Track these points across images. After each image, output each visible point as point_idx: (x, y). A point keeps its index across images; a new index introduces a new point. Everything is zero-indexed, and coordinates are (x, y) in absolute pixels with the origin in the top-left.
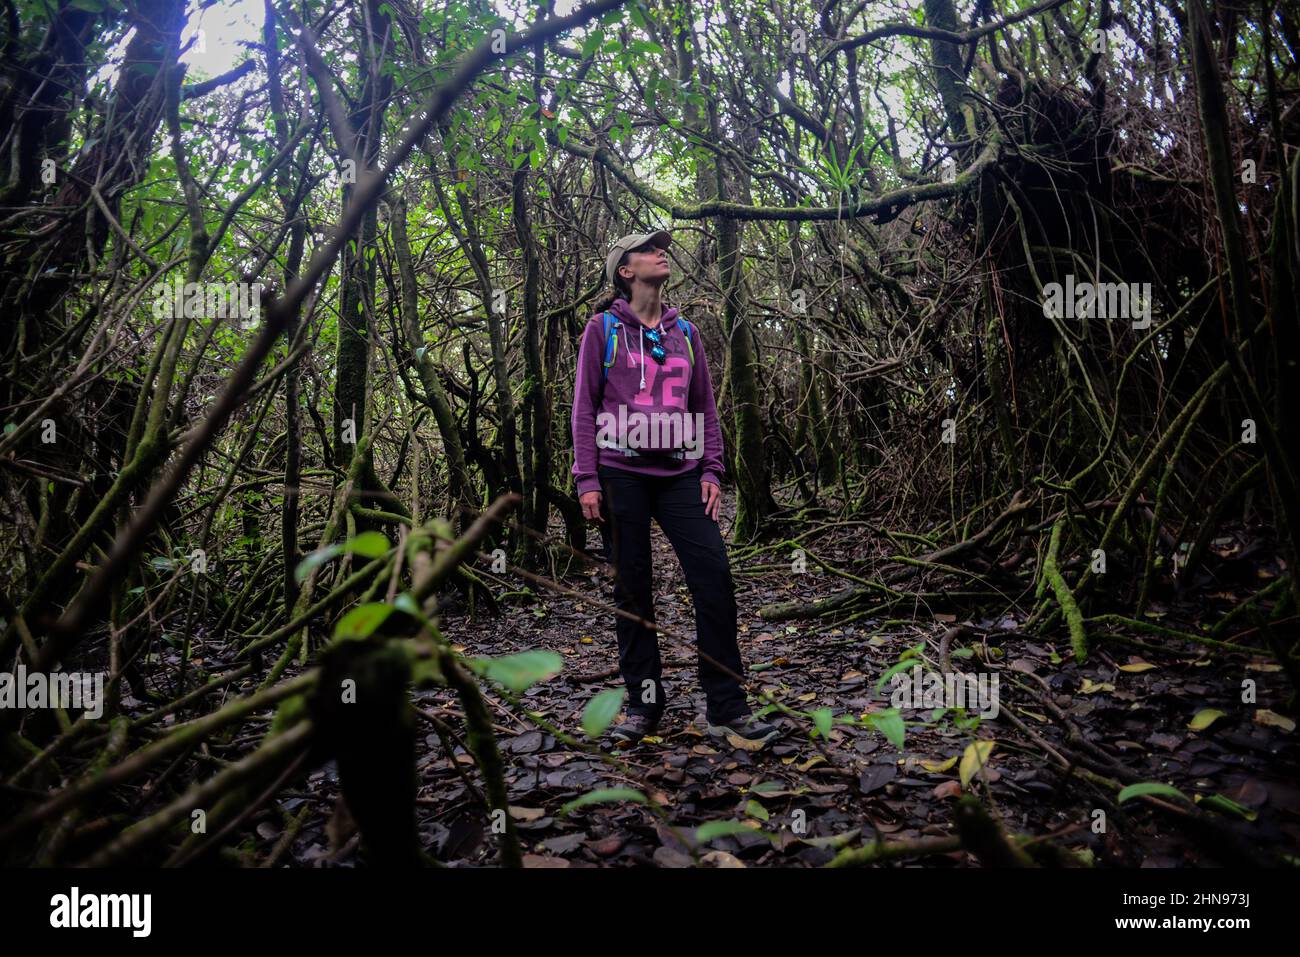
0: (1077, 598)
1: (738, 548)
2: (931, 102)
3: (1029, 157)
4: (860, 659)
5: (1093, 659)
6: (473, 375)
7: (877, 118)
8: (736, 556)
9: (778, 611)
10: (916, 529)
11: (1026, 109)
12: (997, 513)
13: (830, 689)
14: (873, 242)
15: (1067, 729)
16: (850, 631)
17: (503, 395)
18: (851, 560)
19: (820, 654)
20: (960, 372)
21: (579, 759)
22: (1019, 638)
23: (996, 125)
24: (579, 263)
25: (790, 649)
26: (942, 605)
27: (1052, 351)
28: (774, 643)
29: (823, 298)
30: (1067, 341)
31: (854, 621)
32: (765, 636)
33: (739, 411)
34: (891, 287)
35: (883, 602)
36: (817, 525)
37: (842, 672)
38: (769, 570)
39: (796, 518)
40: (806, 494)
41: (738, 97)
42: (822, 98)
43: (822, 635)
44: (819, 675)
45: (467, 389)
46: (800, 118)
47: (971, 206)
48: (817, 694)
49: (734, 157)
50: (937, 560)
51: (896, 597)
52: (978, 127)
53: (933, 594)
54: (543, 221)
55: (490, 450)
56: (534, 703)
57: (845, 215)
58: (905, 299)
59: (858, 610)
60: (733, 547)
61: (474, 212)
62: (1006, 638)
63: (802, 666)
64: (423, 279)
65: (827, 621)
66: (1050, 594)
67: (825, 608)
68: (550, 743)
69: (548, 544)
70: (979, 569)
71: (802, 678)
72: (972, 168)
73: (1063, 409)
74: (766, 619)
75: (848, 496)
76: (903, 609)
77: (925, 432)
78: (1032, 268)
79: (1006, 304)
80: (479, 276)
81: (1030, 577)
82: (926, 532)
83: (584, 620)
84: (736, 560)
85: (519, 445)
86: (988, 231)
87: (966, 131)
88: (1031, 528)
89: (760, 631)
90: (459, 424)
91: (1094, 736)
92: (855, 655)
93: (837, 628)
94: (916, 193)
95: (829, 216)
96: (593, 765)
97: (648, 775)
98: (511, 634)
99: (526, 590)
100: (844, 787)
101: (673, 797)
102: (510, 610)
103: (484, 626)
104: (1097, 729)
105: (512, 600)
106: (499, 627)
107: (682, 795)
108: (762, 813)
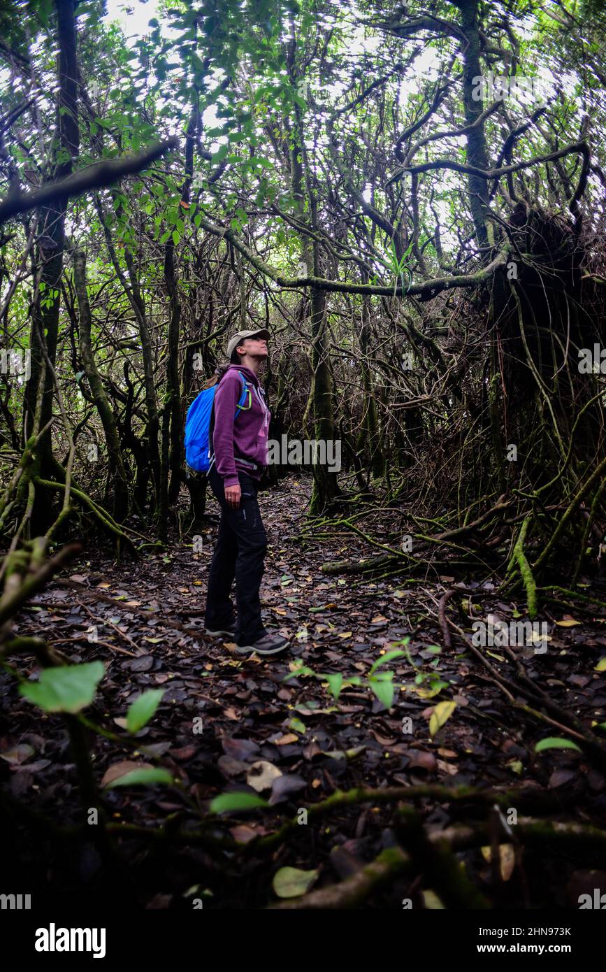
0: (534, 572)
1: (312, 519)
2: (468, 215)
3: (528, 263)
4: (386, 608)
5: (540, 616)
6: (131, 386)
7: (430, 224)
8: (309, 525)
9: (334, 567)
10: (434, 513)
11: (529, 230)
12: (489, 507)
13: (362, 629)
14: (420, 311)
15: (517, 668)
16: (382, 585)
17: (150, 401)
18: (388, 532)
19: (359, 601)
20: (471, 407)
21: (177, 678)
22: (494, 598)
23: (508, 238)
24: (212, 309)
25: (338, 596)
26: (445, 570)
27: (533, 398)
28: (329, 591)
29: (383, 346)
30: (544, 393)
31: (385, 578)
32: (323, 586)
33: (318, 423)
34: (429, 345)
35: (406, 565)
37: (373, 616)
38: (331, 536)
39: (353, 500)
40: (362, 483)
41: (333, 200)
42: (394, 206)
43: (362, 587)
44: (356, 618)
45: (126, 395)
46: (377, 220)
47: (487, 292)
48: (353, 632)
49: (327, 244)
50: (444, 539)
51: (415, 563)
52: (496, 239)
53: (440, 562)
55: (140, 440)
56: (153, 631)
57: (399, 293)
58: (437, 352)
59: (388, 570)
60: (308, 518)
62: (484, 597)
63: (345, 610)
64: (97, 313)
65: (367, 577)
66: (517, 567)
67: (366, 567)
68: (159, 665)
69: (178, 509)
70: (473, 546)
71: (344, 619)
72: (489, 267)
73: (537, 438)
74: (325, 572)
75: (390, 486)
76: (419, 571)
77: (445, 446)
78: (524, 340)
79: (505, 362)
80: (138, 314)
81: (506, 553)
82: (440, 516)
83: (198, 567)
84: (309, 527)
85: (160, 436)
86: (497, 312)
87: (487, 240)
88: (509, 521)
89: (320, 581)
90: (119, 421)
91: (535, 675)
92: (382, 604)
93: (373, 582)
94: (450, 282)
95: (389, 293)
96: (187, 684)
97: (225, 693)
98: (144, 576)
99: (159, 543)
100: (361, 708)
101: (240, 712)
102: (147, 557)
103: (126, 568)
104: (536, 669)
105: (149, 549)
106: (137, 570)
107: (246, 711)
108: (301, 728)
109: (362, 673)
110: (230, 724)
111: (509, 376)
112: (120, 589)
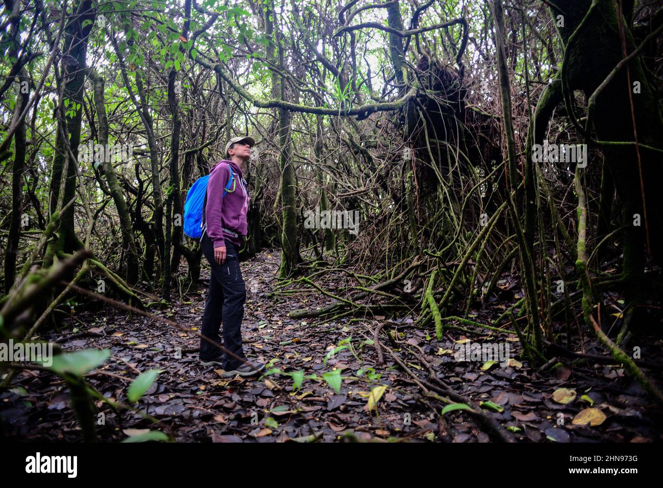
0: (440, 308)
1: (281, 280)
2: (389, 65)
3: (430, 96)
4: (336, 339)
5: (445, 338)
6: (141, 183)
7: (364, 70)
8: (280, 285)
9: (298, 314)
10: (369, 273)
11: (430, 73)
12: (408, 266)
13: (319, 355)
14: (357, 129)
15: (430, 373)
16: (333, 324)
17: (156, 194)
18: (337, 288)
19: (317, 336)
20: (394, 197)
21: (177, 397)
22: (413, 328)
23: (417, 79)
24: (205, 126)
25: (301, 333)
26: (378, 311)
27: (436, 190)
28: (294, 330)
29: (332, 155)
30: (443, 185)
31: (336, 319)
32: (290, 327)
33: (285, 210)
34: (364, 152)
35: (351, 309)
36: (322, 270)
37: (327, 346)
38: (296, 292)
39: (312, 266)
40: (317, 254)
41: (296, 51)
42: (339, 57)
43: (319, 326)
44: (315, 348)
45: (137, 189)
46: (327, 65)
47: (403, 117)
48: (313, 357)
49: (291, 79)
50: (378, 289)
51: (356, 307)
52: (409, 79)
53: (375, 306)
54: (186, 101)
55: (148, 224)
56: (158, 365)
57: (342, 114)
58: (370, 159)
59: (338, 313)
60: (279, 280)
61: (146, 91)
62: (407, 328)
63: (307, 342)
64: (112, 126)
65: (322, 319)
66: (428, 306)
67: (322, 313)
68: (162, 389)
69: (178, 276)
70: (397, 294)
71: (306, 349)
72: (404, 97)
73: (439, 218)
74: (292, 318)
75: (338, 255)
76: (360, 313)
77: (377, 225)
78: (429, 149)
79: (417, 166)
80: (146, 127)
81: (420, 298)
82: (374, 275)
83: (195, 318)
84: (279, 286)
85: (164, 221)
86: (410, 130)
87: (403, 80)
88: (422, 274)
89: (288, 324)
90: (131, 209)
91: (442, 376)
92: (334, 337)
93: (327, 322)
94: (378, 107)
95: (335, 113)
96: (185, 400)
97: (215, 405)
98: (151, 325)
99: (163, 301)
100: (319, 407)
101: (227, 417)
102: (154, 312)
103: (136, 321)
104: (442, 372)
105: (155, 307)
106: (145, 322)
107: (232, 416)
108: (275, 424)
109: (319, 384)
110: (219, 426)
111: (420, 176)
112: (131, 336)
